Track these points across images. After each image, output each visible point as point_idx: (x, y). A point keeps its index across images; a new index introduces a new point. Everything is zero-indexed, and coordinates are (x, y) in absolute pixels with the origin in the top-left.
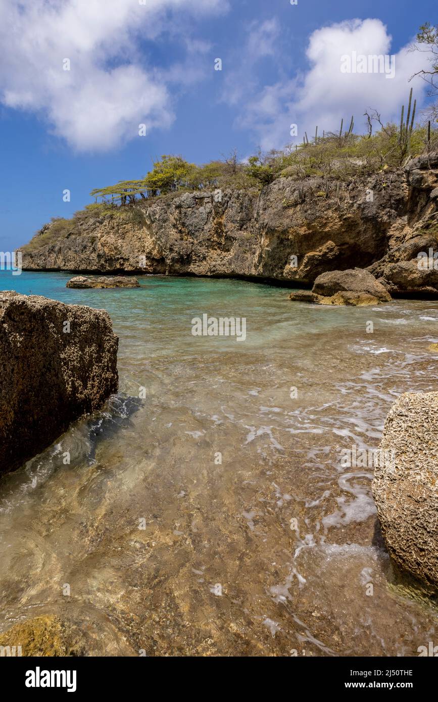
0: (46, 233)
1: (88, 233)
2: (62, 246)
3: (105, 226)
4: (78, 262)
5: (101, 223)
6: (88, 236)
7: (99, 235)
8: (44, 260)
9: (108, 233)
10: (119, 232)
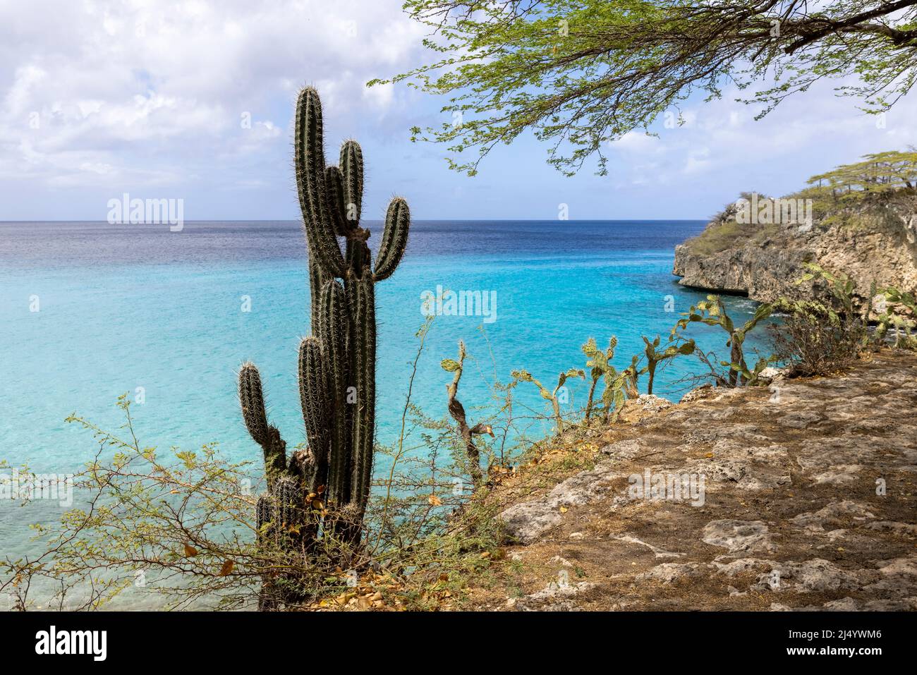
0: (730, 220)
1: (799, 245)
2: (754, 260)
3: (831, 235)
4: (779, 292)
5: (825, 229)
6: (800, 249)
7: (819, 251)
8: (723, 275)
9: (835, 248)
10: (857, 247)
